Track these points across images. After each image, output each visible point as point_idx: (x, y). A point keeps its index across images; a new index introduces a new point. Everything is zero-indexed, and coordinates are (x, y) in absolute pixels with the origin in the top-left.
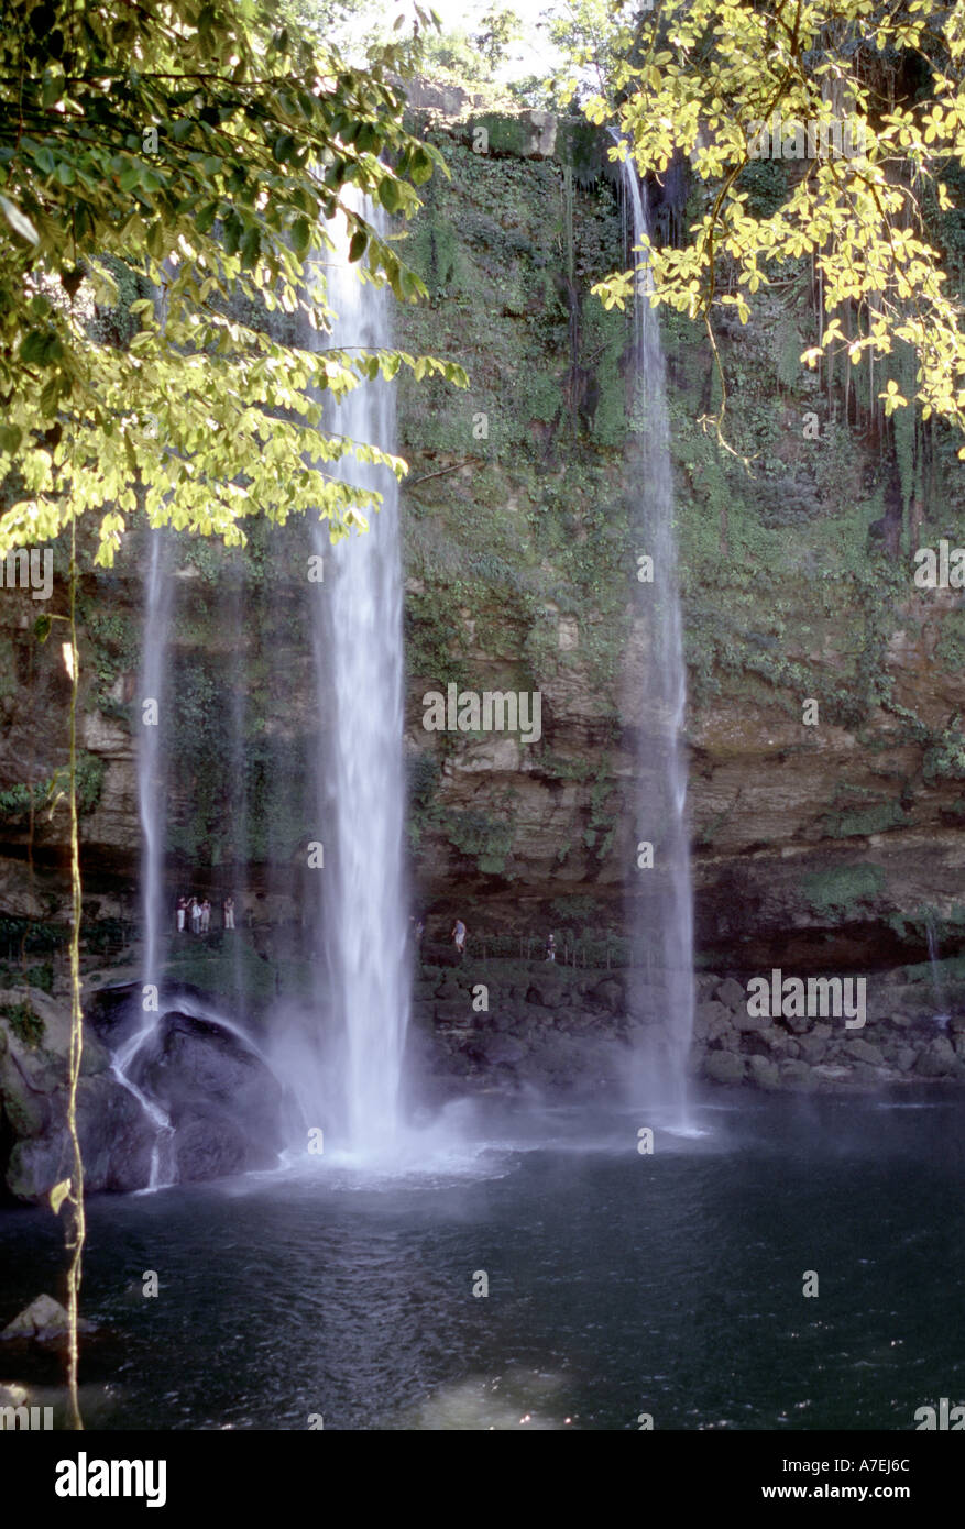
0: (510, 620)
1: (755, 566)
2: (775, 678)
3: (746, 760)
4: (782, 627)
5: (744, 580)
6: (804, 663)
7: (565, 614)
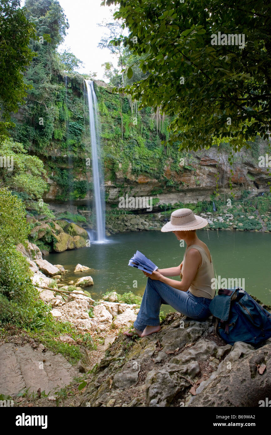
0: (112, 163)
1: (146, 156)
2: (148, 172)
3: (143, 184)
4: (150, 165)
5: (145, 158)
6: (152, 170)
7: (120, 162)
